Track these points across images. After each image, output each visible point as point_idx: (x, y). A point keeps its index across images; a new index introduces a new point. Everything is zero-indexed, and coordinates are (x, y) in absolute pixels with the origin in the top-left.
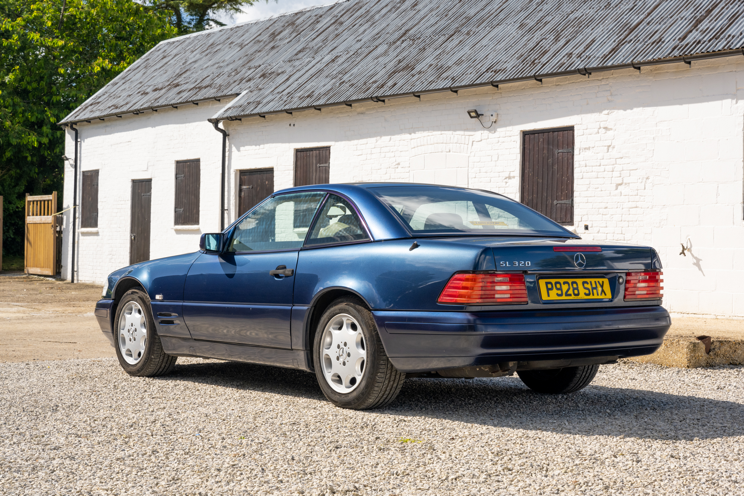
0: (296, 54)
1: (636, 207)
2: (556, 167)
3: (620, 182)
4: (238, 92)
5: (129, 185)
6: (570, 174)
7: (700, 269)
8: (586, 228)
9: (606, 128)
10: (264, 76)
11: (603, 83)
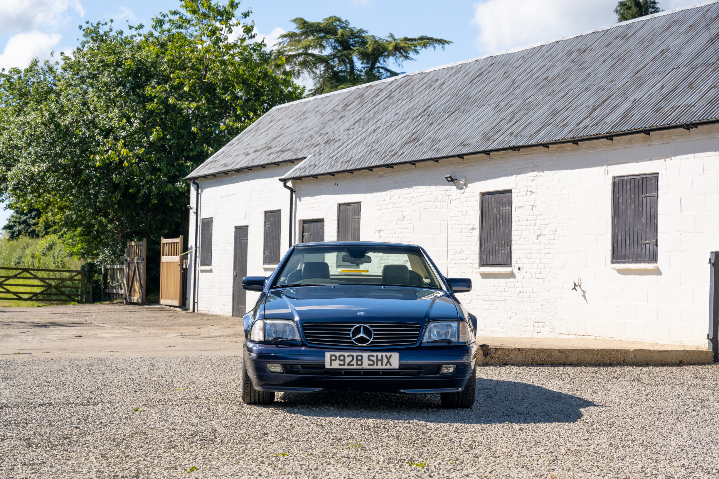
0: (354, 124)
1: (549, 253)
2: (501, 222)
3: (539, 234)
4: (305, 156)
5: (233, 230)
6: (510, 227)
7: (585, 299)
8: (519, 269)
9: (531, 192)
10: (327, 142)
11: (529, 157)
